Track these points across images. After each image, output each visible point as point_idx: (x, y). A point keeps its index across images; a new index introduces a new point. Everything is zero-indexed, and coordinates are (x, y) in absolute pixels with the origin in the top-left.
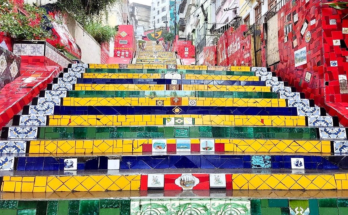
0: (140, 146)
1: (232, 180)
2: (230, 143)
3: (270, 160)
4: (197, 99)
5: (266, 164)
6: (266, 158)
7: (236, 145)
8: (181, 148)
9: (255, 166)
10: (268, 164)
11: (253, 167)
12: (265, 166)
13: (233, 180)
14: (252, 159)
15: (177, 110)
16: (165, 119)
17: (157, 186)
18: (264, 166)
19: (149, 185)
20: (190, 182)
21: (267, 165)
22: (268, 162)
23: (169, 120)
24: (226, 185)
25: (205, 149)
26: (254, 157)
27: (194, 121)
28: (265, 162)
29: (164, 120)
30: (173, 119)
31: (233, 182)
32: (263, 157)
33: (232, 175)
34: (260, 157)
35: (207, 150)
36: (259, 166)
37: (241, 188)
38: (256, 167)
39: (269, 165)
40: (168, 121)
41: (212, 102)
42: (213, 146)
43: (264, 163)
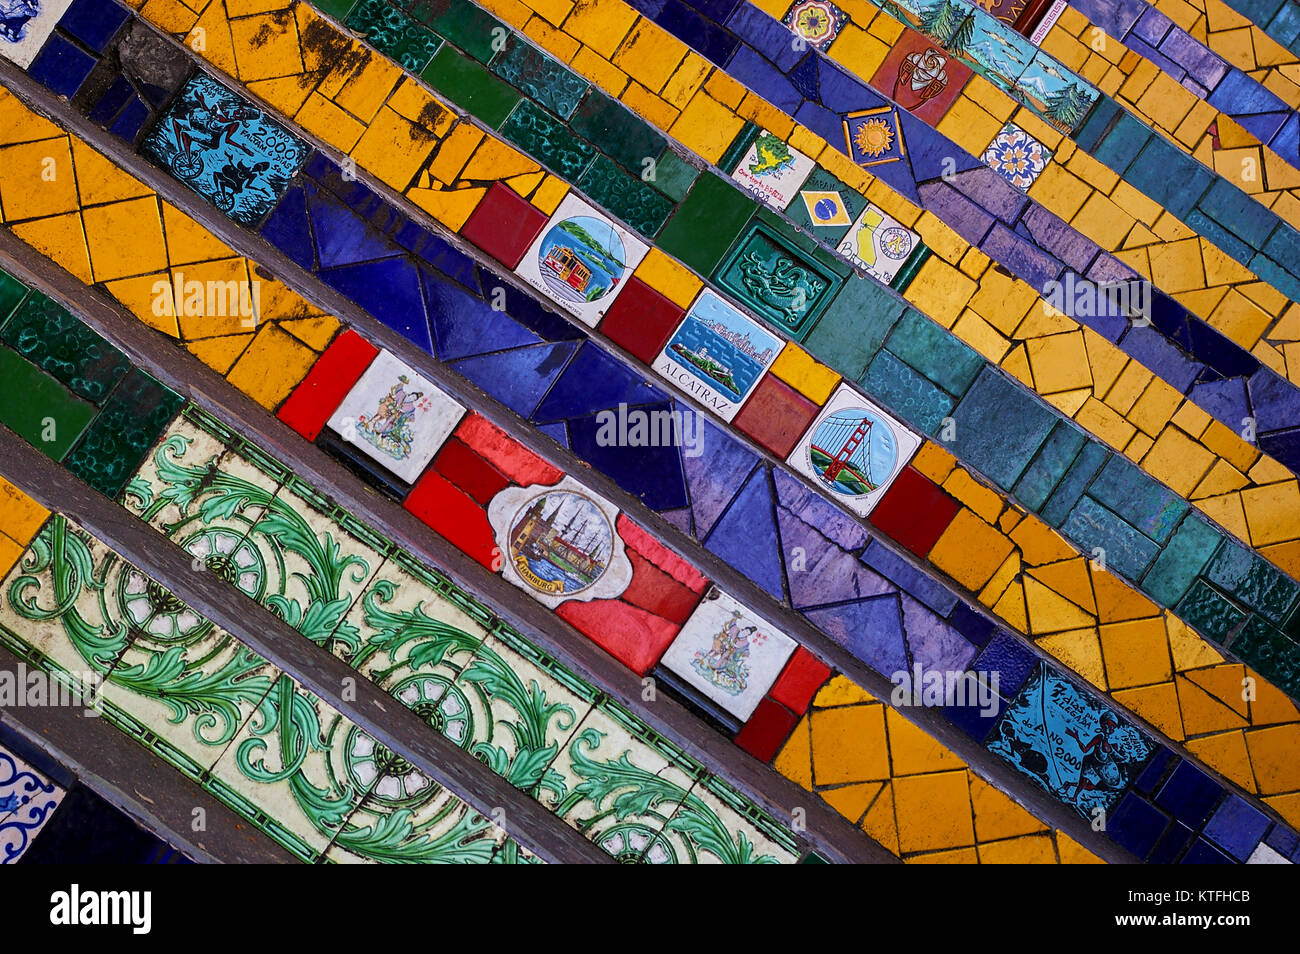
0: (475, 184)
1: (813, 709)
2: (997, 525)
3: (1130, 769)
4: (1060, 157)
5: (1083, 779)
6: (1117, 736)
7: (1025, 565)
8: (695, 362)
9: (1017, 745)
10: (1102, 786)
11: (998, 744)
12: (1072, 791)
13: (816, 715)
14: (1033, 696)
15: (875, 137)
16: (756, 136)
17: (381, 453)
18: (1067, 785)
19: (345, 423)
20: (572, 557)
21: (1090, 787)
22: (1112, 771)
23: (771, 159)
24: (754, 714)
25: (824, 463)
26: (1050, 686)
27: (917, 270)
28: (1091, 762)
29: (748, 135)
30: (803, 167)
31: (805, 722)
32: (1104, 720)
33: (836, 674)
34: (1088, 709)
35: (830, 475)
36: (1036, 762)
37: (825, 787)
38: (1017, 759)
39: (1099, 793)
40: (762, 160)
41: (1140, 236)
42: (883, 476)
43: (1080, 759)
